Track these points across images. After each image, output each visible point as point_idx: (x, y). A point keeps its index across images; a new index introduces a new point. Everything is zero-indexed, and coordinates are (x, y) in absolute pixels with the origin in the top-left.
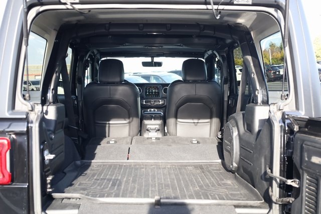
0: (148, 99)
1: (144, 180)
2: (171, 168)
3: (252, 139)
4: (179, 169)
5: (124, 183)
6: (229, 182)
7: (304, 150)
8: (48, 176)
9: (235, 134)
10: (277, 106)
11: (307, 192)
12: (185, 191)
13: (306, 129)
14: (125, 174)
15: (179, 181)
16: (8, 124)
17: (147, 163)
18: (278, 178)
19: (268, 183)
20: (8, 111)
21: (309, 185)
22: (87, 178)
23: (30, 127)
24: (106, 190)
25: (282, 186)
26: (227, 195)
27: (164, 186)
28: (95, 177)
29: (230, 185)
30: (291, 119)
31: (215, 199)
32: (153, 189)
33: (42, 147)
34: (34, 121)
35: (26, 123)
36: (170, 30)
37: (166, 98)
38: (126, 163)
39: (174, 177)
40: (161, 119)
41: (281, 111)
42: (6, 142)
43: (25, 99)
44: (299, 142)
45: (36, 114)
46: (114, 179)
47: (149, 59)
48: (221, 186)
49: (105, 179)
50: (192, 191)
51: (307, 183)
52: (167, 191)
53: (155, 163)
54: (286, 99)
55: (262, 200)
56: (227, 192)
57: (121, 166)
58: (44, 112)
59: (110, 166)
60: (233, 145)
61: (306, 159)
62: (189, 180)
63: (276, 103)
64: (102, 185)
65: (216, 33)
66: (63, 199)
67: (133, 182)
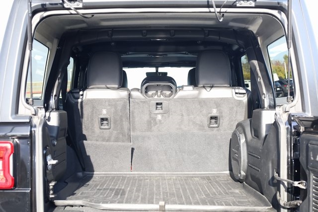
1: (148, 189)
2: (176, 179)
3: (259, 144)
4: (185, 180)
5: (127, 192)
6: (237, 191)
7: (310, 149)
8: (50, 182)
9: (243, 141)
10: (283, 108)
11: (313, 192)
12: (191, 199)
13: (312, 129)
14: (128, 185)
15: (184, 190)
16: (10, 128)
17: (152, 174)
18: (285, 181)
19: (276, 188)
20: (12, 115)
21: (316, 185)
22: (90, 188)
23: (33, 132)
24: (110, 198)
25: (290, 190)
26: (235, 202)
27: (169, 194)
28: (98, 188)
29: (238, 194)
30: (297, 120)
31: (222, 205)
32: (158, 197)
33: (45, 152)
34: (37, 125)
35: (30, 127)
36: (174, 35)
38: (129, 174)
39: (180, 186)
41: (287, 113)
42: (9, 146)
43: (28, 103)
44: (305, 142)
45: (39, 118)
46: (118, 189)
47: (153, 70)
48: (228, 194)
49: (108, 189)
50: (198, 199)
51: (314, 183)
52: (172, 199)
53: (160, 174)
54: (292, 101)
55: (270, 206)
56: (235, 200)
57: (124, 178)
59: (113, 178)
60: (240, 153)
61: (312, 159)
62: (195, 189)
63: (282, 105)
64: (105, 194)
65: (221, 38)
66: (66, 206)
67: (136, 191)
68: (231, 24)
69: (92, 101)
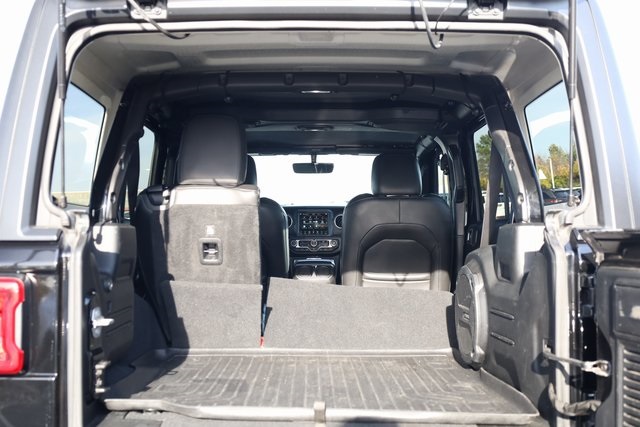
0: (304, 237)
1: (293, 381)
2: (349, 363)
3: (511, 291)
4: (366, 364)
5: (252, 386)
6: (468, 386)
7: (617, 295)
8: (98, 362)
9: (479, 287)
10: (560, 218)
11: (625, 383)
12: (378, 399)
13: (620, 257)
14: (255, 372)
15: (364, 383)
17: (302, 353)
18: (566, 361)
19: (547, 376)
20: (23, 226)
21: (629, 369)
22: (179, 378)
23: (64, 260)
24: (217, 396)
25: (575, 380)
26: (464, 406)
27: (333, 390)
28: (195, 377)
29: (469, 390)
30: (588, 239)
32: (312, 395)
33: (87, 302)
34: (73, 246)
35: (57, 252)
36: (347, 82)
37: (340, 235)
39: (356, 376)
40: (330, 274)
41: (568, 227)
42: (14, 288)
43: (57, 205)
44: (606, 283)
45: (77, 233)
46: (233, 380)
47: (306, 159)
48: (450, 391)
49: (214, 380)
50: (392, 399)
51: (625, 365)
52: (341, 399)
53: (317, 353)
54: (578, 204)
55: (535, 413)
56: (464, 402)
57: (247, 360)
58: (95, 237)
59: (226, 360)
60: (474, 310)
61: (622, 314)
62: (387, 382)
63: (558, 212)
64: (208, 388)
65: (436, 88)
66: (128, 411)
67: (270, 384)
68: (456, 65)
69: (186, 210)
